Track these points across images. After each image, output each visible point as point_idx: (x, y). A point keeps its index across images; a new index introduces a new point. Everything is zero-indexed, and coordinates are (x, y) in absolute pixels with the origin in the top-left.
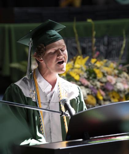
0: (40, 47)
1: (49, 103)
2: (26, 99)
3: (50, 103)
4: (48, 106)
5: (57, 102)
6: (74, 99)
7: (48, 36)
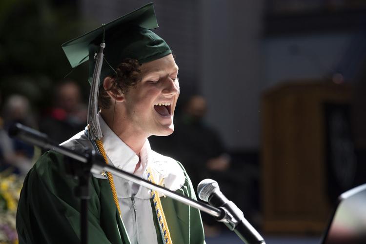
0: (127, 65)
1: (132, 199)
2: (97, 182)
3: (135, 199)
4: (132, 206)
5: (148, 199)
6: (179, 190)
7: (148, 42)
